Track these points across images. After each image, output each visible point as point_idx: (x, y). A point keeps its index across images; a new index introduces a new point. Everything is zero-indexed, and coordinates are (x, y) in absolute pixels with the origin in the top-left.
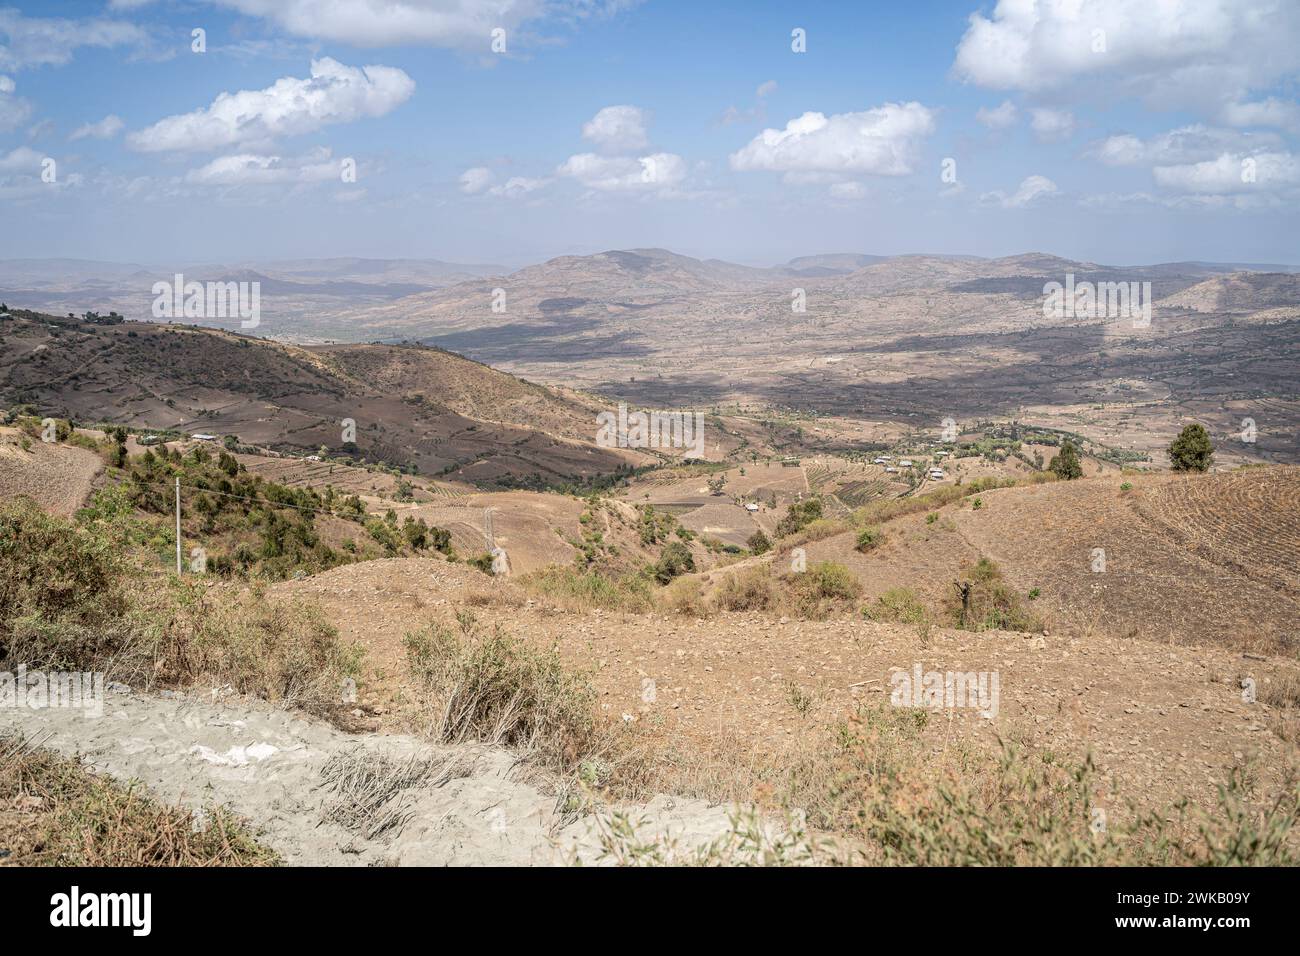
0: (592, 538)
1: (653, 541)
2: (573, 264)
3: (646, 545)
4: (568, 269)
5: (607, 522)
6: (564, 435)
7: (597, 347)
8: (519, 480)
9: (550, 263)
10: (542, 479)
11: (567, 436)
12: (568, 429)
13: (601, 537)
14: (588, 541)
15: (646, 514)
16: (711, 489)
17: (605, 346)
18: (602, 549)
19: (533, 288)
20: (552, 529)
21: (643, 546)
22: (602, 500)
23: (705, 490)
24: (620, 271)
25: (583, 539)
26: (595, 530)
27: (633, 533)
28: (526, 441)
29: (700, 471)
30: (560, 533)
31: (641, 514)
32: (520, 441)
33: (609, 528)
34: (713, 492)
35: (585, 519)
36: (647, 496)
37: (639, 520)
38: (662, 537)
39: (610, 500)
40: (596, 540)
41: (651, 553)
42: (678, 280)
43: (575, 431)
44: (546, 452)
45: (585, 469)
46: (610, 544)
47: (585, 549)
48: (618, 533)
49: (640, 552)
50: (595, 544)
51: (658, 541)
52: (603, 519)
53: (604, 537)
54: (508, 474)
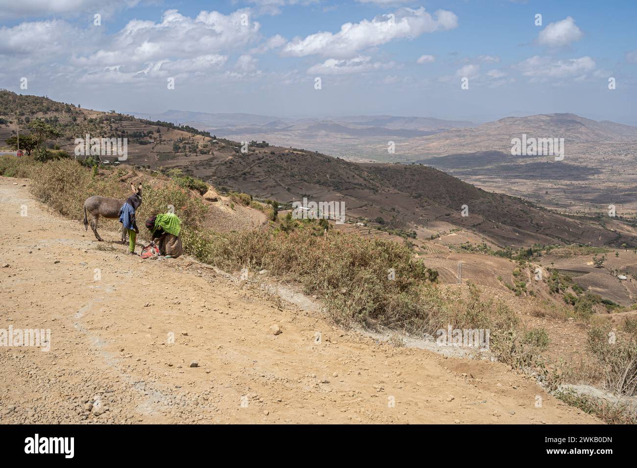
0: (520, 285)
1: (557, 291)
2: (514, 122)
3: (553, 293)
4: (511, 125)
5: (529, 276)
6: (502, 223)
7: (526, 172)
8: (474, 246)
9: (500, 121)
10: (488, 247)
11: (504, 224)
12: (505, 219)
13: (525, 285)
14: (517, 286)
15: (554, 274)
16: (595, 264)
17: (531, 172)
18: (526, 292)
19: (489, 135)
20: (496, 277)
21: (551, 293)
22: (527, 263)
23: (590, 263)
24: (543, 127)
25: (514, 285)
26: (521, 280)
27: (545, 285)
28: (480, 224)
29: (588, 252)
30: (501, 280)
31: (551, 274)
32: (476, 224)
33: (530, 280)
34: (596, 266)
35: (516, 273)
36: (552, 264)
37: (549, 278)
38: (563, 290)
39: (531, 264)
40: (522, 286)
41: (555, 298)
42: (581, 133)
43: (509, 221)
44: (490, 232)
45: (513, 244)
46: (531, 290)
47: (515, 291)
48: (536, 284)
49: (549, 296)
50: (521, 289)
51: (560, 291)
52: (526, 274)
53: (527, 285)
54: (468, 242)
